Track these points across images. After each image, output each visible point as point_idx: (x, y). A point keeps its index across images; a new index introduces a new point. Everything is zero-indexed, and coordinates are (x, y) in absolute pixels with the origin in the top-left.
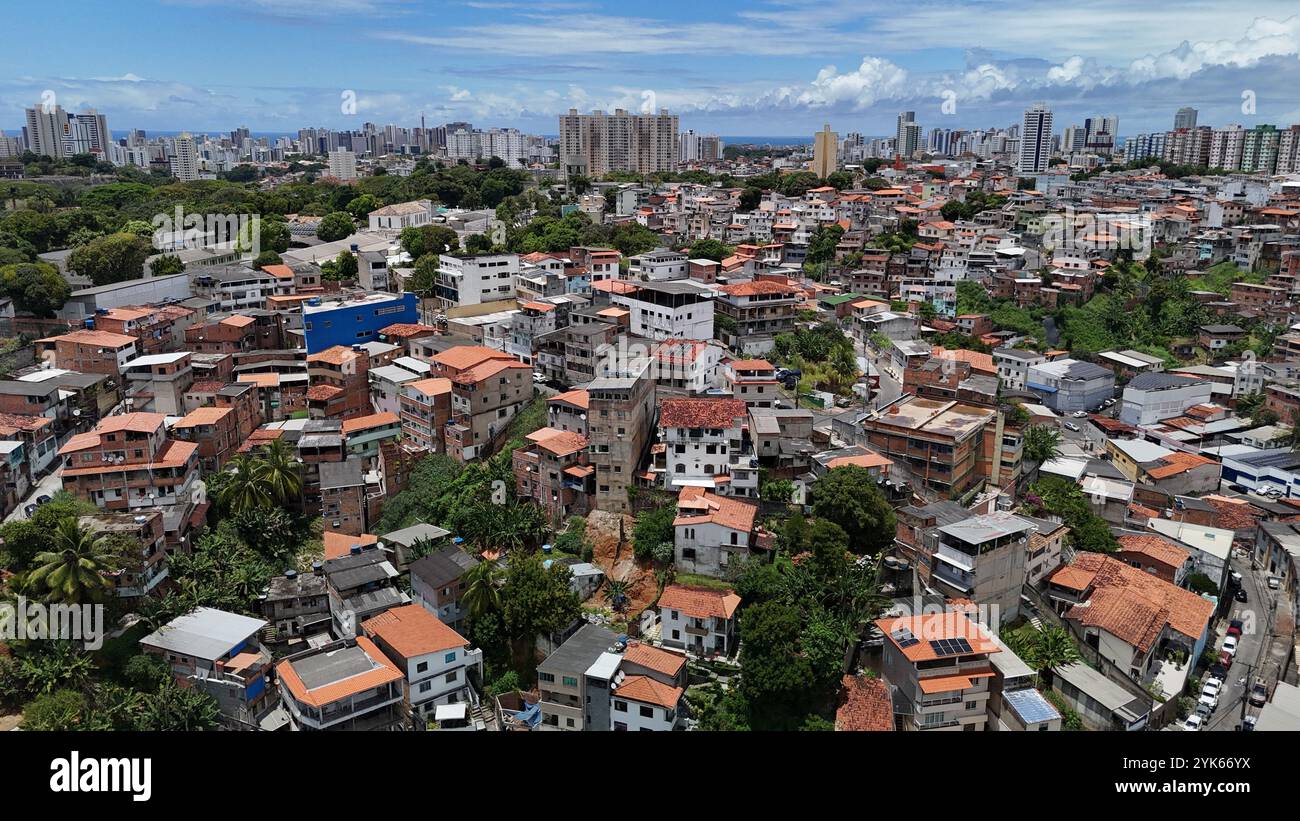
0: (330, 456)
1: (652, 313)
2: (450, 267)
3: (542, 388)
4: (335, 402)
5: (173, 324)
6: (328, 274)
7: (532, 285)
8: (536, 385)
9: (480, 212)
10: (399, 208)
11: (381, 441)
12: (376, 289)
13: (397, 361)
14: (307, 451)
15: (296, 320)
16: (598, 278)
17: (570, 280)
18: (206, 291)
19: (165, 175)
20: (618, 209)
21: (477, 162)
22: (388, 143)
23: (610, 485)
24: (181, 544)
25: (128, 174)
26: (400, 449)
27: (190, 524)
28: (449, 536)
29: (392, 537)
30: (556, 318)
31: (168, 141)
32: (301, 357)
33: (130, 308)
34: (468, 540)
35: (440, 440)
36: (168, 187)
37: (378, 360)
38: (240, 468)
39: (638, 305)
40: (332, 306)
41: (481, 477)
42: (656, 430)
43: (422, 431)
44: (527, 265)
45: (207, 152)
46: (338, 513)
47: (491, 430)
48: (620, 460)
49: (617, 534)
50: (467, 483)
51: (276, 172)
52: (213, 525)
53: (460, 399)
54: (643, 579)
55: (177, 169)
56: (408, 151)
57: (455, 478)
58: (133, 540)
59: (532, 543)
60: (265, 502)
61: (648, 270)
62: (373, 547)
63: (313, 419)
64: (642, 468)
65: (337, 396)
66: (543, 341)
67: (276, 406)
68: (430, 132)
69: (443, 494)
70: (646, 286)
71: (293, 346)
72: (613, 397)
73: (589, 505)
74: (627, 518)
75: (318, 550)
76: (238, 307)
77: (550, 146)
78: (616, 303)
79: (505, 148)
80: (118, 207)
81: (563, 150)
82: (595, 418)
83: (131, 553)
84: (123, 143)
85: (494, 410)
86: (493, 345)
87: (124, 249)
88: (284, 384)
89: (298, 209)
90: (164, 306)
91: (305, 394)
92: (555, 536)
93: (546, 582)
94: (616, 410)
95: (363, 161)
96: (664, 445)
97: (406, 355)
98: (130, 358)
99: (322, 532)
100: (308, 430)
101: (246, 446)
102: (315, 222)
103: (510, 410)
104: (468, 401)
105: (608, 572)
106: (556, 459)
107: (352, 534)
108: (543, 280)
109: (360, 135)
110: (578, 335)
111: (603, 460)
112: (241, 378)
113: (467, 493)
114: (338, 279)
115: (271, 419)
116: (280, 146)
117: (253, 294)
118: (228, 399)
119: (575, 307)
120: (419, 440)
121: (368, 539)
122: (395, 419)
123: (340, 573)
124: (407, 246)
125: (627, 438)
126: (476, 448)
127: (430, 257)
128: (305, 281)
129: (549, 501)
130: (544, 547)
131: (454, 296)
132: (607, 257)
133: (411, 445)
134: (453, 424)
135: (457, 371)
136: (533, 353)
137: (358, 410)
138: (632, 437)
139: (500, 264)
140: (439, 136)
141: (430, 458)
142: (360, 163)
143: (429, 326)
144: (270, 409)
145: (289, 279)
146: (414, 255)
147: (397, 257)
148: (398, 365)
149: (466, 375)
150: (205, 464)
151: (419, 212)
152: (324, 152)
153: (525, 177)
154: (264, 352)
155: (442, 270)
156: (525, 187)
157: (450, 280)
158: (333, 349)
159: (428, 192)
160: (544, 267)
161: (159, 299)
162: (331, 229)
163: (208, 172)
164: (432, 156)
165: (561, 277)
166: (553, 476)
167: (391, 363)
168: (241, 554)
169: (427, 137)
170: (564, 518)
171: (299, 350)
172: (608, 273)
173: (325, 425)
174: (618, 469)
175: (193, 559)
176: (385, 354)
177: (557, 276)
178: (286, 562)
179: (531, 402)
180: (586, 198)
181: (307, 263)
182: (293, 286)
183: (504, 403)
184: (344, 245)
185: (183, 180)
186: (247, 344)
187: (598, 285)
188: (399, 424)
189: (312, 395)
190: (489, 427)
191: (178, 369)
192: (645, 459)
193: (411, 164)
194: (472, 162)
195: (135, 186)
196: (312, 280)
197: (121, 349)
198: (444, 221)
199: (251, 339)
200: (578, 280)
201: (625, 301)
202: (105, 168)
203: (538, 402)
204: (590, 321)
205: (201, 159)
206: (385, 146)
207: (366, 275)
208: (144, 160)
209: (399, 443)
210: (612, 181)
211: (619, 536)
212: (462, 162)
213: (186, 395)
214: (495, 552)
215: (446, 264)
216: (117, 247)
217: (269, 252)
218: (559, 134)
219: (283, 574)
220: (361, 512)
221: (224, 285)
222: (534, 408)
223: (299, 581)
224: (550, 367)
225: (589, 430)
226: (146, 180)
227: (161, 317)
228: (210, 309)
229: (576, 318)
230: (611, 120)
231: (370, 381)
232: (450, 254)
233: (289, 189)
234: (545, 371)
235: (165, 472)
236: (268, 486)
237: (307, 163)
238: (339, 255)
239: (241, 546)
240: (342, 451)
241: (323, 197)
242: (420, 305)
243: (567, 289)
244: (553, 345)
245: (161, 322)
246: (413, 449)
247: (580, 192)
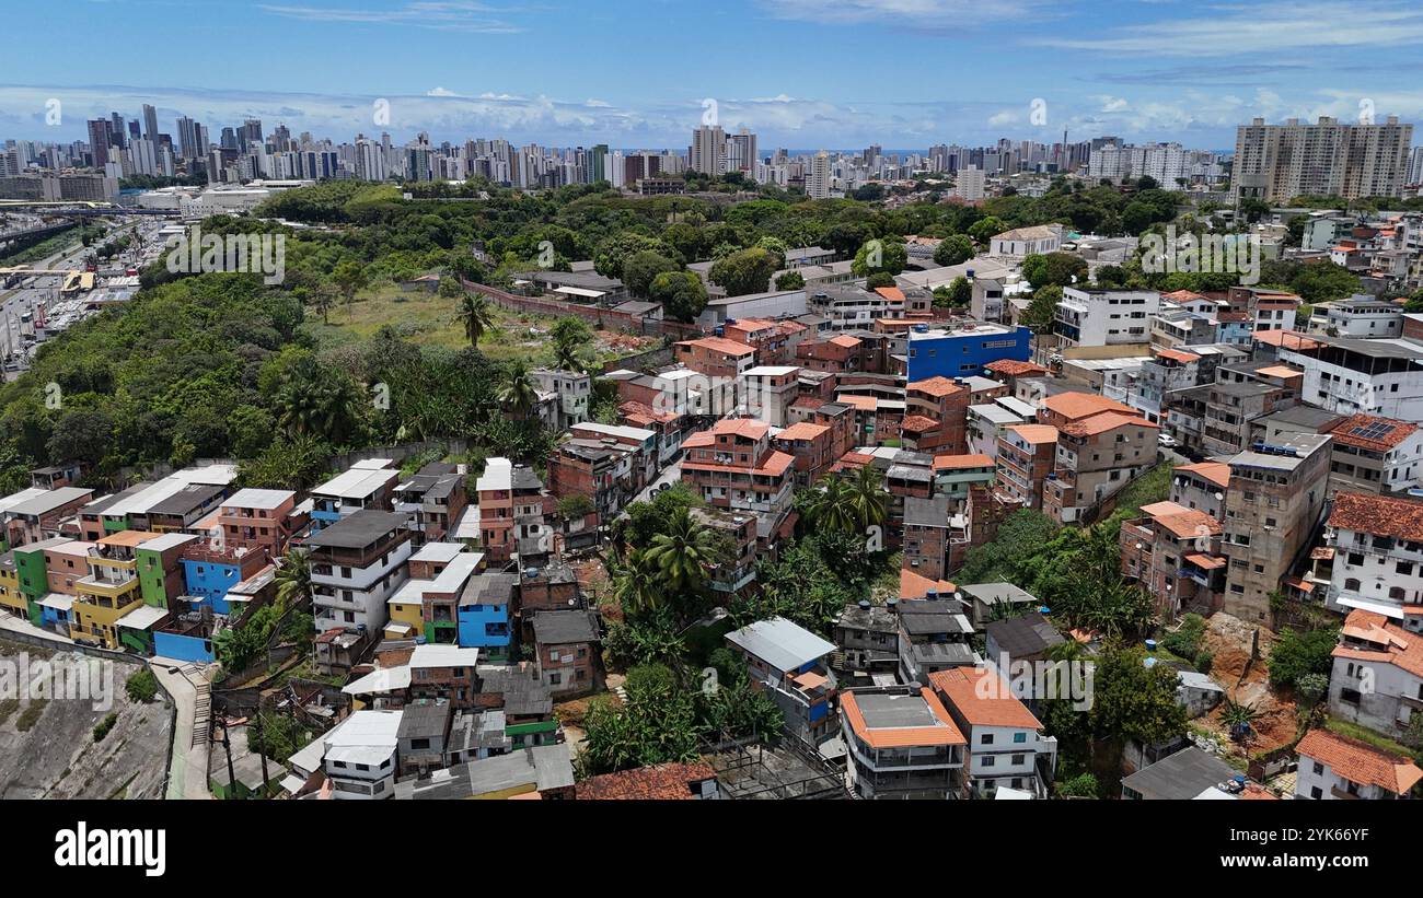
0: (916, 491)
1: (1337, 378)
2: (1074, 301)
3: (1169, 453)
4: (928, 435)
5: (787, 339)
6: (939, 300)
7: (1173, 329)
8: (1161, 449)
9: (1118, 240)
10: (1025, 233)
11: (972, 484)
12: (988, 320)
13: (1001, 400)
14: (894, 482)
15: (902, 346)
16: (1265, 327)
17: (1224, 326)
18: (821, 309)
19: (799, 193)
20: (1305, 243)
21: (1124, 182)
22: (1023, 160)
23: (1246, 585)
24: (769, 551)
25: (768, 192)
26: (991, 498)
27: (779, 533)
28: (1034, 603)
29: (971, 590)
30: (1199, 372)
31: (806, 161)
32: (901, 384)
33: (754, 319)
34: (1055, 612)
35: (1037, 494)
36: (801, 205)
37: (979, 397)
38: (829, 488)
39: (1316, 366)
40: (939, 334)
41: (1080, 545)
42: (1323, 530)
43: (1017, 481)
44: (1169, 305)
45: (839, 171)
46: (918, 552)
47: (1099, 494)
48: (1264, 557)
49: (1248, 648)
50: (1062, 548)
51: (902, 191)
52: (798, 538)
53: (1066, 451)
54: (1278, 713)
55: (810, 187)
56: (1043, 169)
57: (1048, 540)
58: (730, 538)
59: (1133, 633)
60: (848, 526)
61: (1339, 323)
62: (949, 595)
63: (904, 449)
64: (1295, 574)
65: (931, 429)
66: (1178, 397)
67: (871, 431)
68: (1073, 148)
69: (1032, 555)
70: (1333, 343)
71: (894, 372)
72: (1265, 478)
73: (1214, 605)
74: (1265, 632)
75: (894, 586)
76: (848, 327)
77: (1220, 164)
78: (1285, 361)
79: (1161, 167)
80: (756, 223)
81: (1237, 169)
82: (1235, 500)
83: (727, 550)
84: (768, 162)
85: (1105, 470)
86: (1114, 395)
87: (755, 264)
88: (880, 410)
89: (917, 230)
90: (782, 320)
91: (900, 422)
92: (1164, 631)
93: (1146, 684)
94: (1266, 495)
95: (992, 180)
96: (1332, 550)
97: (1010, 395)
98: (748, 367)
99: (900, 568)
100: (898, 460)
101: (838, 467)
102: (932, 244)
103: (1125, 474)
104: (1075, 456)
105: (1230, 692)
106: (1176, 541)
107: (929, 577)
108: (1187, 324)
109: (994, 152)
110: (1225, 395)
111: (1239, 553)
112: (841, 399)
113: (1061, 559)
114: (949, 306)
115: (863, 444)
116: (908, 164)
117: (863, 315)
118: (827, 417)
119: (1226, 360)
120: (1014, 490)
121: (946, 586)
122: (990, 463)
123: (913, 616)
124: (1028, 275)
125: (1278, 532)
126: (1078, 511)
127: (1052, 288)
128: (915, 306)
129: (1160, 588)
130: (1148, 641)
131: (1074, 334)
132: (1279, 301)
133: (1004, 494)
134: (1054, 478)
135: (1067, 420)
136: (1163, 410)
137: (951, 447)
138: (1285, 532)
139: (1135, 302)
140: (1081, 153)
141: (1024, 512)
142: (989, 182)
143: (1041, 366)
144: (864, 433)
145: (900, 303)
146: (1035, 285)
147: (1015, 285)
148: (1000, 405)
149: (1077, 426)
150: (800, 477)
151: (1047, 238)
152: (953, 171)
153: (1181, 200)
154: (866, 375)
155: (1065, 304)
156: (1180, 212)
157: (1072, 316)
158: (934, 380)
159: (1061, 215)
160: (1191, 309)
161: (778, 314)
162: (948, 252)
163: (838, 190)
164: (1070, 175)
165: (1212, 322)
166: (1170, 561)
167: (994, 401)
168: (820, 574)
169: (1068, 154)
170: (1178, 612)
171: (900, 377)
172: (1279, 322)
173: (916, 458)
174: (1260, 569)
175: (777, 568)
176: (988, 391)
177: (1207, 321)
178: (859, 592)
179: (1152, 468)
180: (1261, 227)
181: (919, 287)
182: (902, 310)
183: (1118, 464)
184: (960, 270)
185: (814, 198)
186: (851, 365)
187: (1262, 336)
188: (994, 469)
189: (908, 425)
190: (1097, 490)
191: (787, 383)
192: (1300, 564)
193: (1045, 184)
194: (1117, 182)
195: (771, 203)
196: (923, 305)
197: (742, 357)
198: (1075, 249)
199: (855, 361)
200: (1234, 328)
201: (1299, 359)
202: (750, 186)
203: (1161, 469)
204: (1245, 379)
205: (833, 178)
206: (1019, 164)
207: (979, 303)
208: (783, 180)
209: (991, 490)
210: (1301, 207)
211: (1250, 651)
212: (1106, 182)
213: (790, 408)
214: (1086, 633)
215: (1070, 298)
216: (750, 261)
217: (884, 273)
218: (1234, 149)
219: (857, 603)
220: (942, 556)
221: (837, 305)
222: (1154, 476)
223: (872, 614)
224: (1183, 429)
225: (1225, 514)
226: (782, 198)
227: (777, 331)
228: (822, 327)
229: (1225, 375)
230: (1311, 130)
231: (968, 418)
232: (1077, 286)
233: (912, 209)
234: (1175, 433)
235: (763, 480)
236: (855, 512)
237: (934, 182)
238: (953, 281)
239: (822, 566)
240: (930, 488)
241: (945, 218)
242: (1034, 341)
243: (1218, 338)
244: (1190, 404)
245: (777, 336)
246: (1006, 499)
247: (1253, 219)
